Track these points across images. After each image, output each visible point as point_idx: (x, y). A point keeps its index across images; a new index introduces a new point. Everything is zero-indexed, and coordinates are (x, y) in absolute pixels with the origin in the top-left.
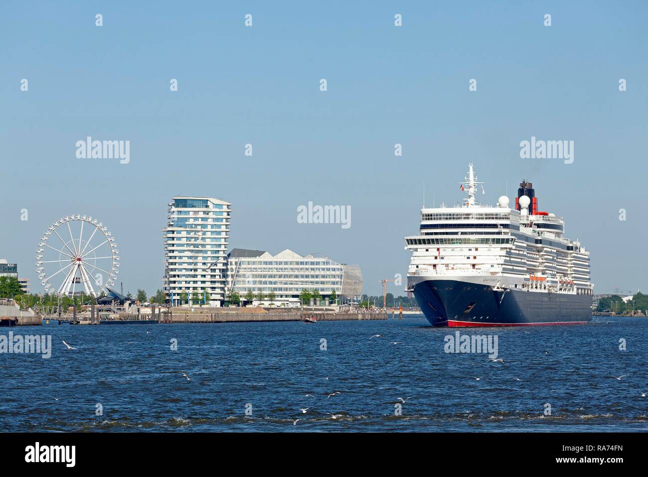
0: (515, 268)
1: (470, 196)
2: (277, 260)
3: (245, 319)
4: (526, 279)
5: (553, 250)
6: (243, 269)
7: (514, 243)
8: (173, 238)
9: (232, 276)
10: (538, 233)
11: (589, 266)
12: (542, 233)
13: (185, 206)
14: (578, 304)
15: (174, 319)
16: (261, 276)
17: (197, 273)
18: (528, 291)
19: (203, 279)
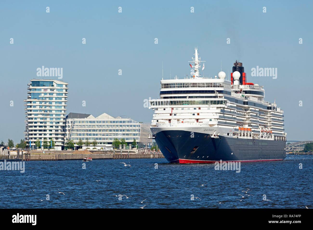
0: (227, 121)
1: (195, 70)
2: (98, 120)
3: (77, 158)
4: (236, 130)
5: (256, 109)
6: (76, 126)
7: (226, 103)
8: (31, 106)
9: (69, 130)
10: (246, 97)
11: (283, 121)
12: (248, 97)
13: (39, 86)
14: (275, 147)
15: (31, 159)
16: (87, 130)
17: (46, 129)
18: (238, 138)
19: (51, 132)
